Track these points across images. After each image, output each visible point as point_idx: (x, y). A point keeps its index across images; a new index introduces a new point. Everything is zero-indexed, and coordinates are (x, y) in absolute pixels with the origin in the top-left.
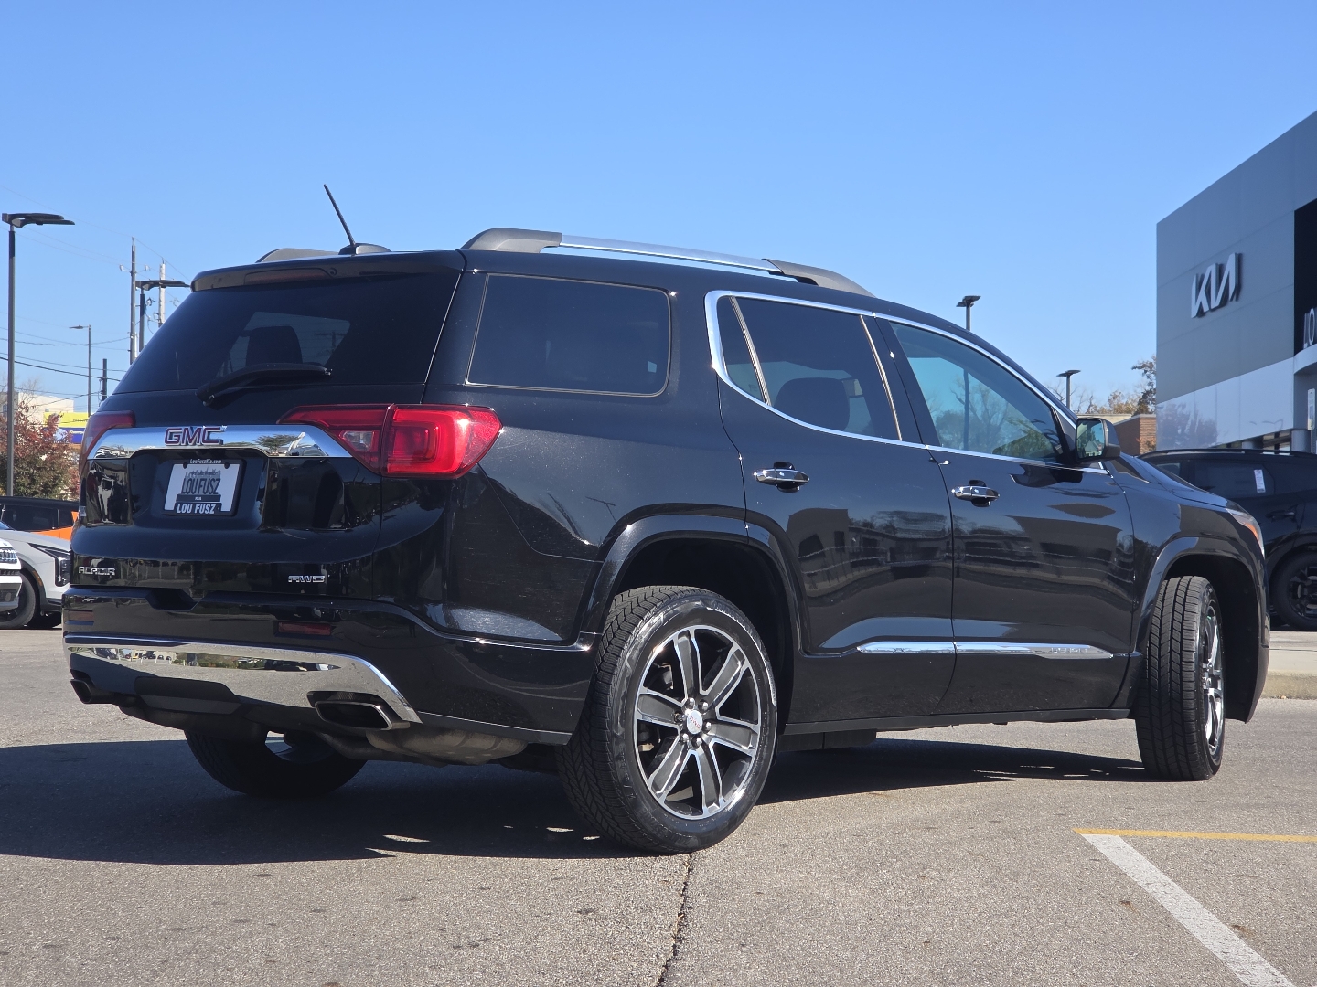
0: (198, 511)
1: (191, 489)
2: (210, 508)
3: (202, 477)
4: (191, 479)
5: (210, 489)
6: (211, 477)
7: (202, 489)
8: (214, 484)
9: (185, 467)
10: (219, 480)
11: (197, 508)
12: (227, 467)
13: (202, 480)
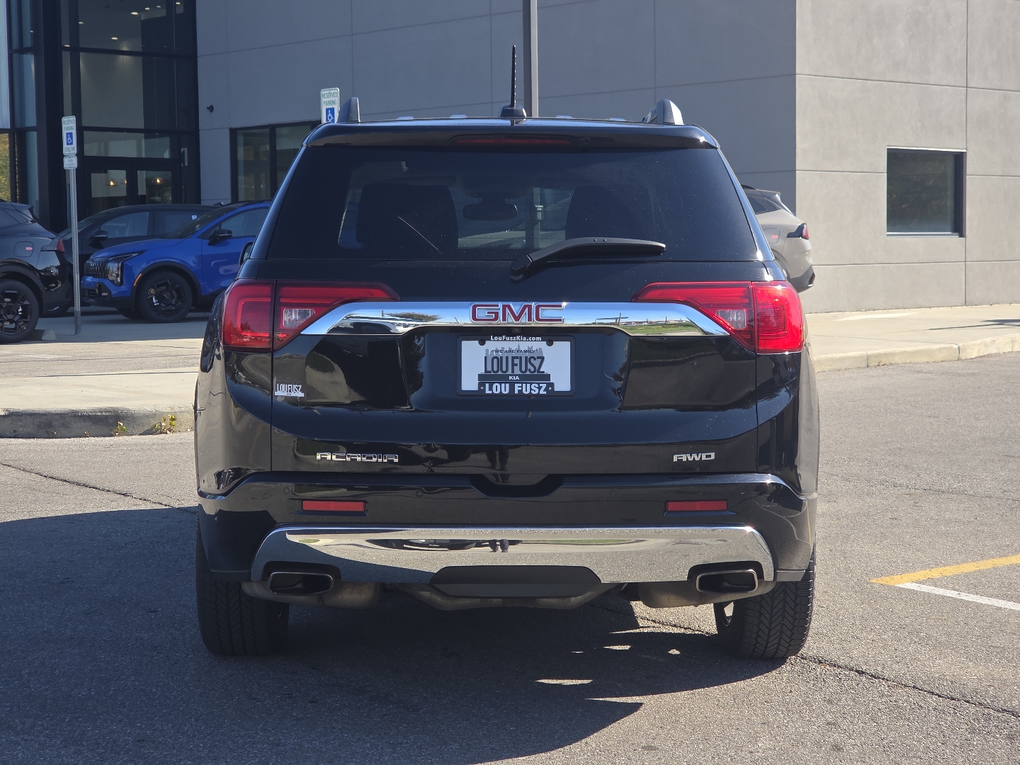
0: (520, 391)
1: (500, 367)
2: (539, 388)
3: (514, 355)
4: (495, 357)
5: (530, 367)
6: (528, 355)
7: (517, 368)
8: (535, 362)
9: (483, 343)
10: (542, 358)
11: (517, 388)
12: (548, 344)
13: (513, 358)
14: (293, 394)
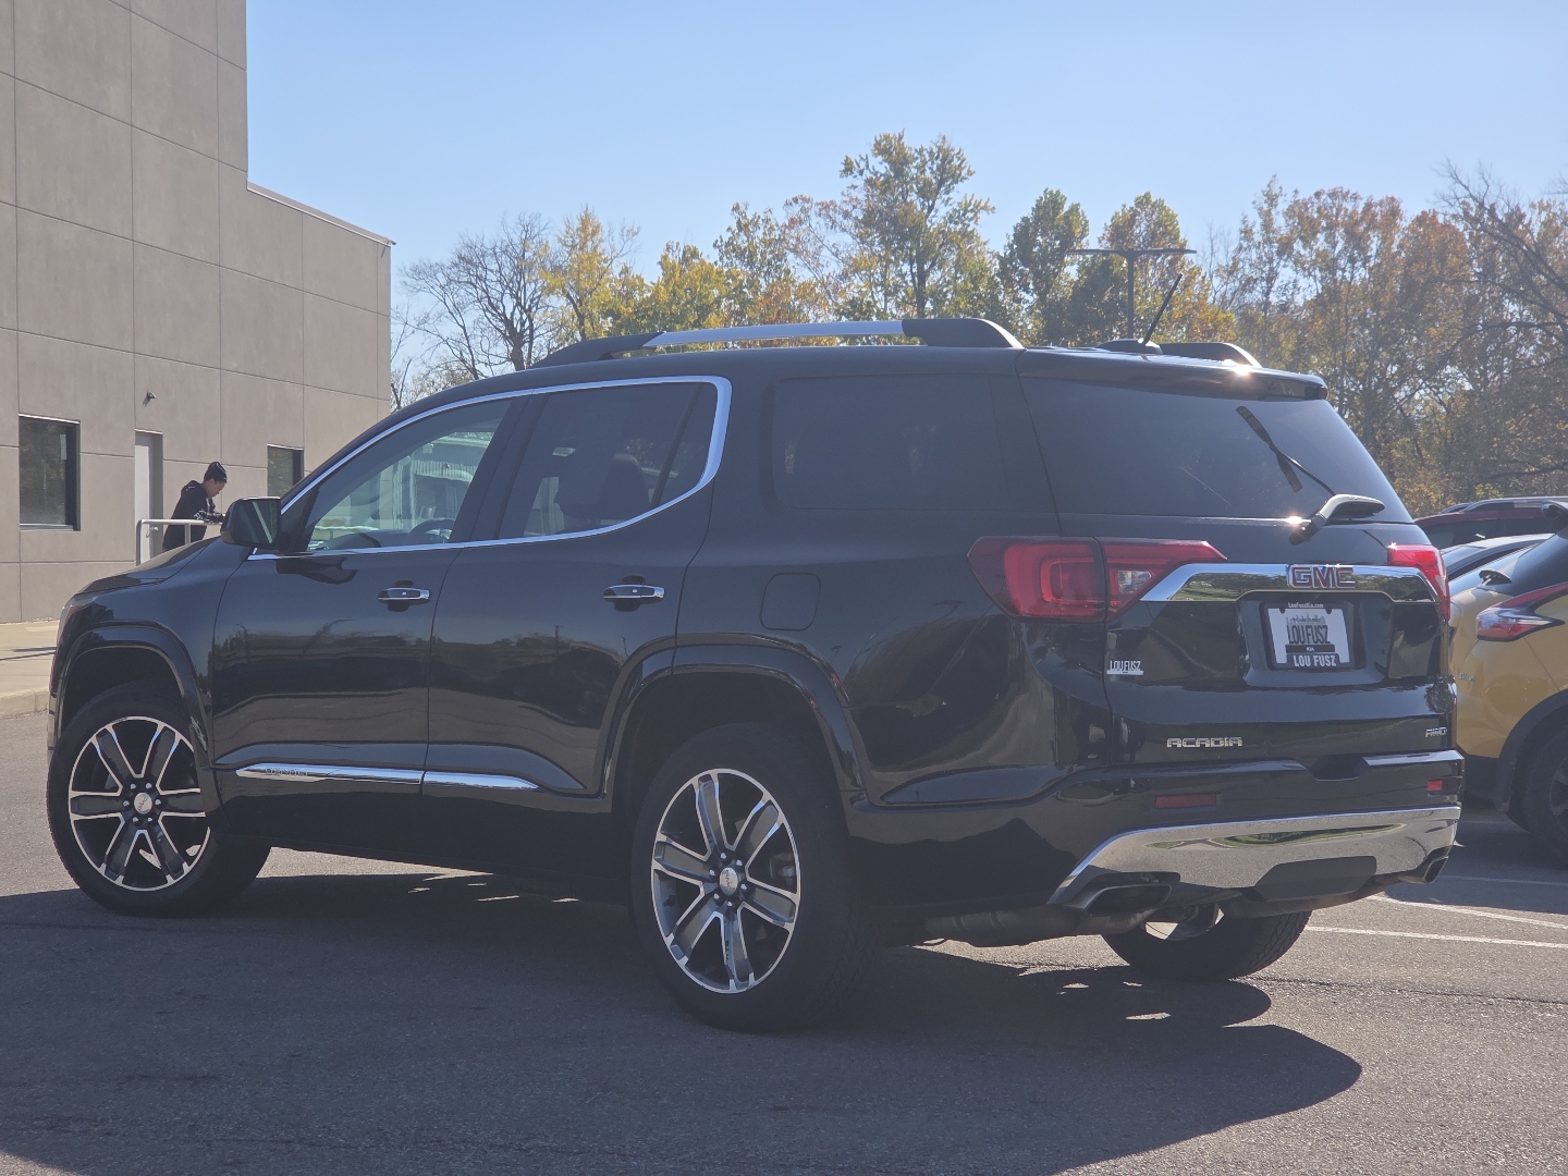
0: (1318, 663)
1: (1299, 637)
2: (1331, 659)
3: (1307, 623)
4: (1294, 627)
5: (1320, 637)
6: (1316, 623)
7: (1310, 637)
8: (1323, 631)
9: (1283, 612)
10: (1326, 627)
11: (1316, 661)
12: (1329, 612)
13: (1307, 627)
14: (1130, 672)
